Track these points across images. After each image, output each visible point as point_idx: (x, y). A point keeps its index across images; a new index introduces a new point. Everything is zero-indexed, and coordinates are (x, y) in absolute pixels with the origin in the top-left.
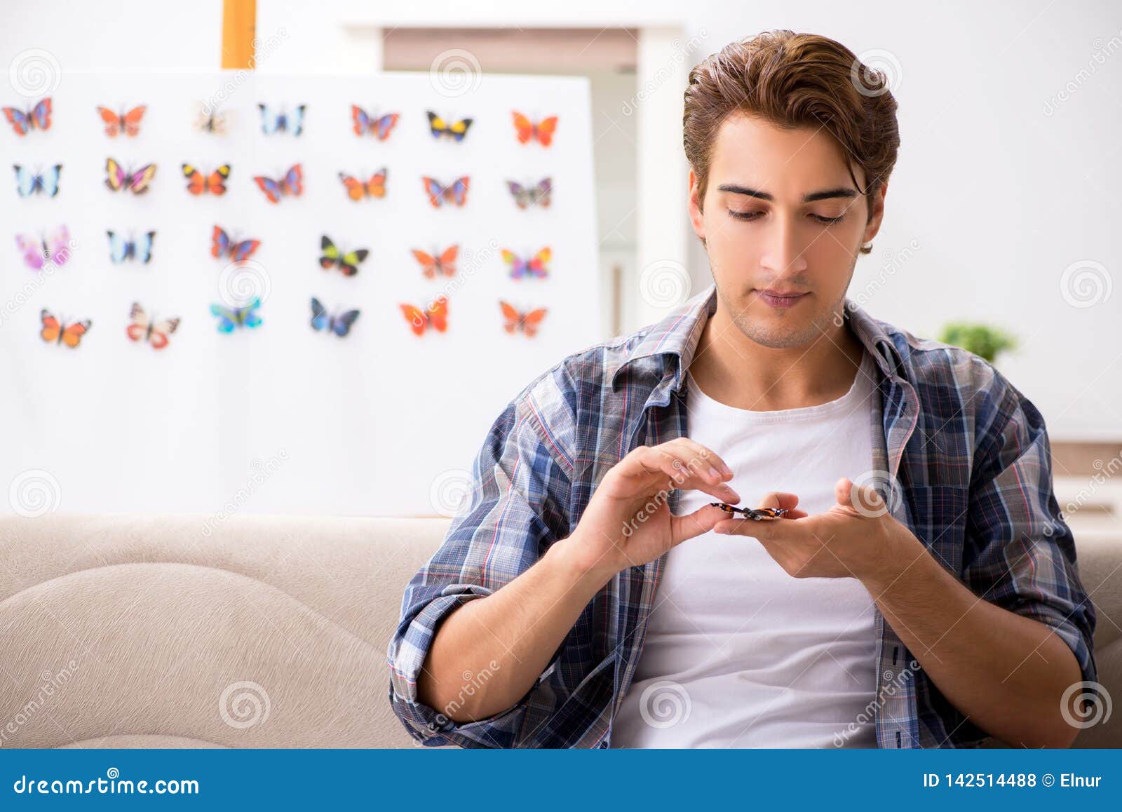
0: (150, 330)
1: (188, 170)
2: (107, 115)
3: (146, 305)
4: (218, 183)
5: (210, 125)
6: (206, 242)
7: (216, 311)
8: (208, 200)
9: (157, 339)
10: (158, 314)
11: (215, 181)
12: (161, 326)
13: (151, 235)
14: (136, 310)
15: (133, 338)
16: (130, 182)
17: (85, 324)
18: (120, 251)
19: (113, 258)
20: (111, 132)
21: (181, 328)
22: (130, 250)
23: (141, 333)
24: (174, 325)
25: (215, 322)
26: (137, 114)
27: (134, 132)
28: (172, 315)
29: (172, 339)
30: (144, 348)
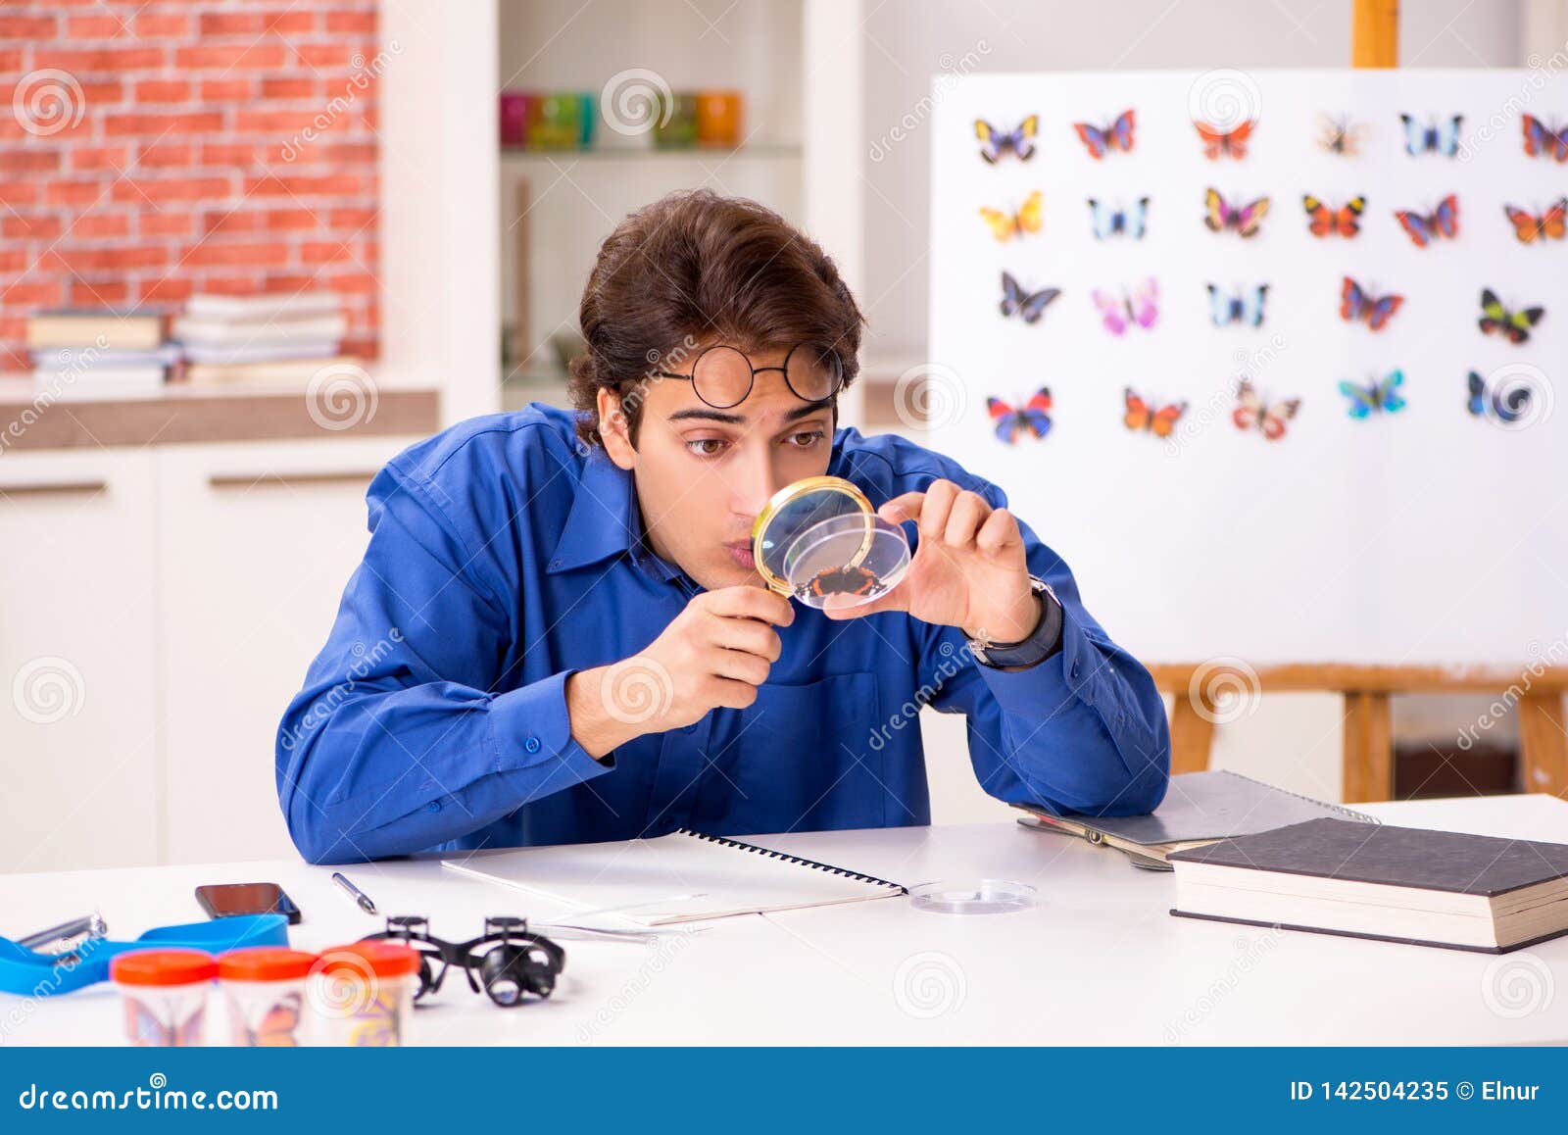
0: (1262, 414)
1: (1312, 205)
2: (1206, 134)
4: (1346, 220)
5: (1339, 145)
7: (1347, 389)
8: (1336, 243)
9: (1270, 425)
10: (1273, 392)
11: (1344, 218)
12: (1277, 410)
13: (1263, 290)
14: (1245, 389)
15: (1240, 424)
16: (1236, 219)
17: (1179, 406)
18: (1224, 311)
19: (1215, 320)
20: (1211, 154)
21: (1303, 413)
22: (1236, 310)
23: (1250, 418)
24: (1293, 407)
25: (1344, 404)
26: (1245, 131)
27: (1240, 153)
29: (1292, 426)
30: (1254, 438)
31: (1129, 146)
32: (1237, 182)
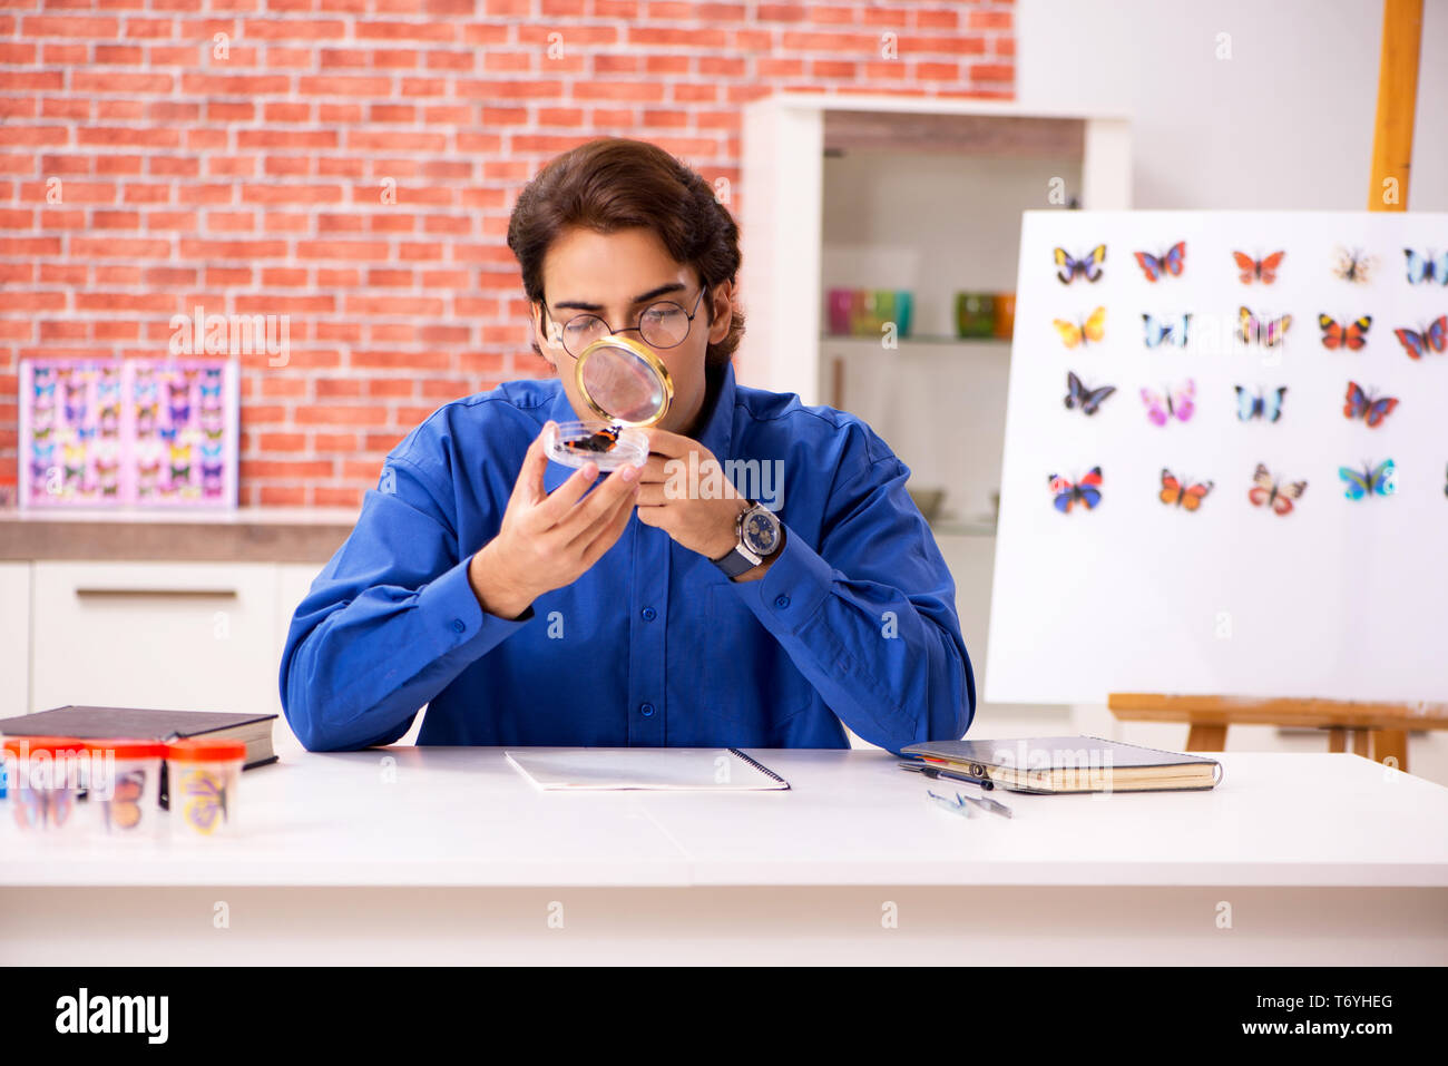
0: (1274, 493)
1: (1325, 321)
2: (1242, 260)
3: (1271, 467)
4: (1352, 337)
5: (1352, 274)
6: (1339, 399)
7: (1346, 474)
8: (1344, 355)
9: (1280, 503)
10: (1284, 475)
11: (1352, 333)
12: (1286, 490)
13: (1282, 391)
14: (1261, 472)
15: (1256, 502)
17: (1207, 486)
18: (1247, 408)
19: (1240, 415)
20: (1246, 279)
21: (1308, 493)
22: (1258, 407)
23: (1264, 497)
24: (1300, 489)
25: (1344, 487)
26: (1275, 259)
27: (1269, 279)
29: (1298, 504)
31: (1179, 271)
32: (1264, 300)
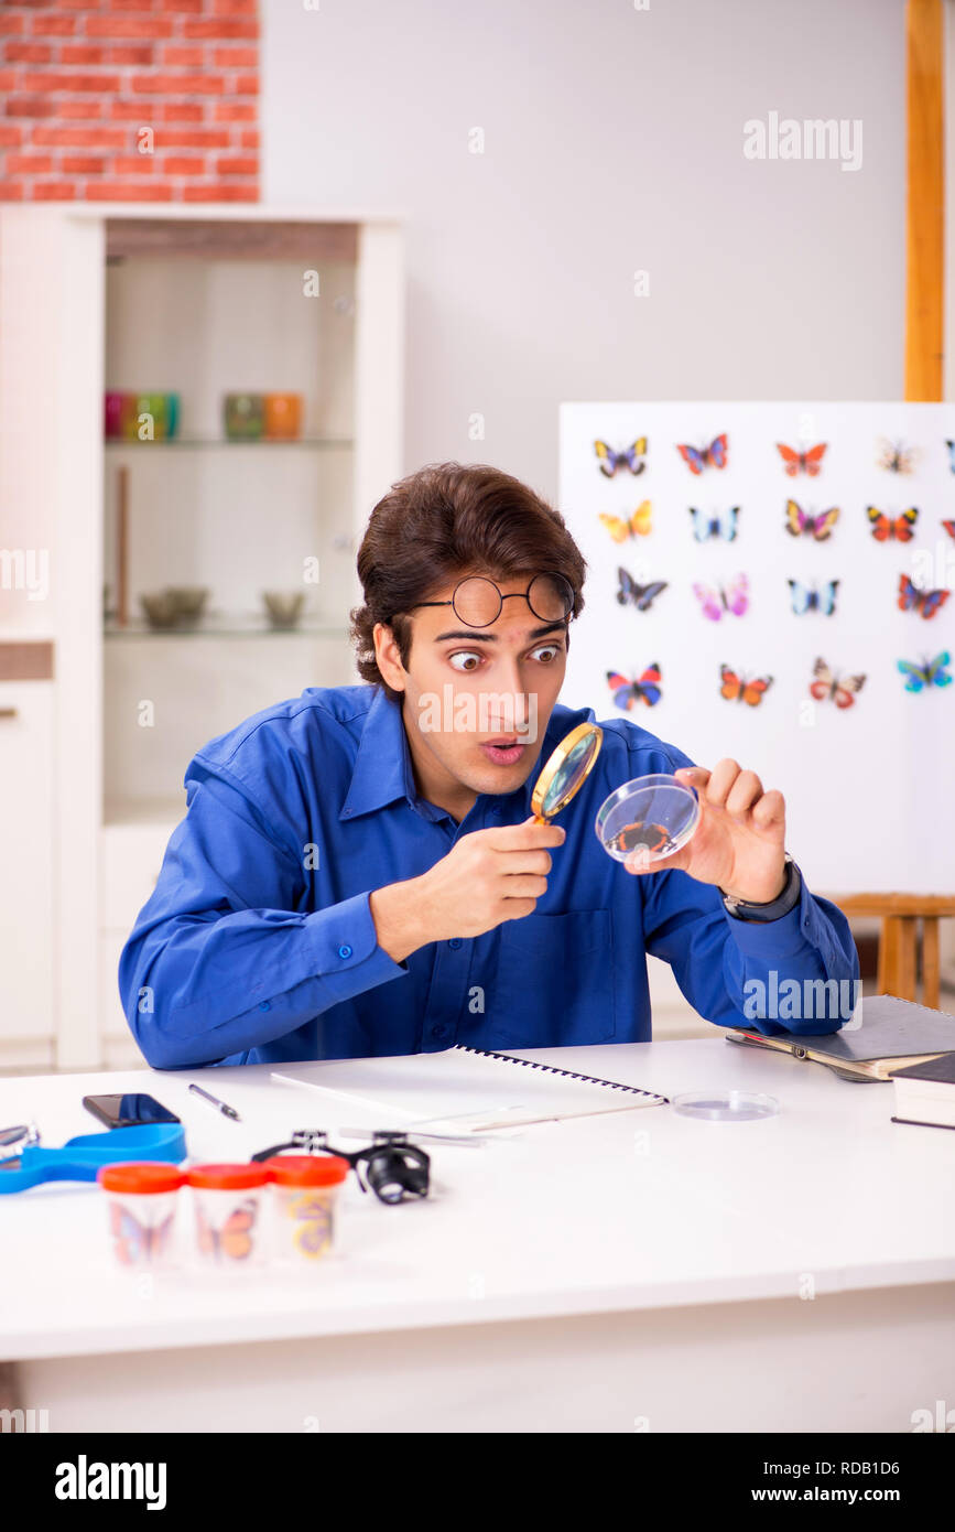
0: (835, 688)
1: (874, 514)
2: (786, 452)
5: (896, 465)
7: (904, 667)
9: (841, 697)
10: (843, 668)
11: (901, 526)
12: (846, 684)
13: (835, 584)
14: (820, 666)
15: (817, 696)
16: (812, 526)
17: (767, 680)
18: (802, 603)
19: (795, 610)
20: (791, 472)
22: (813, 601)
23: (825, 690)
24: (860, 682)
26: (819, 452)
27: (815, 471)
28: (858, 672)
29: (859, 697)
31: (722, 464)
32: (813, 495)
